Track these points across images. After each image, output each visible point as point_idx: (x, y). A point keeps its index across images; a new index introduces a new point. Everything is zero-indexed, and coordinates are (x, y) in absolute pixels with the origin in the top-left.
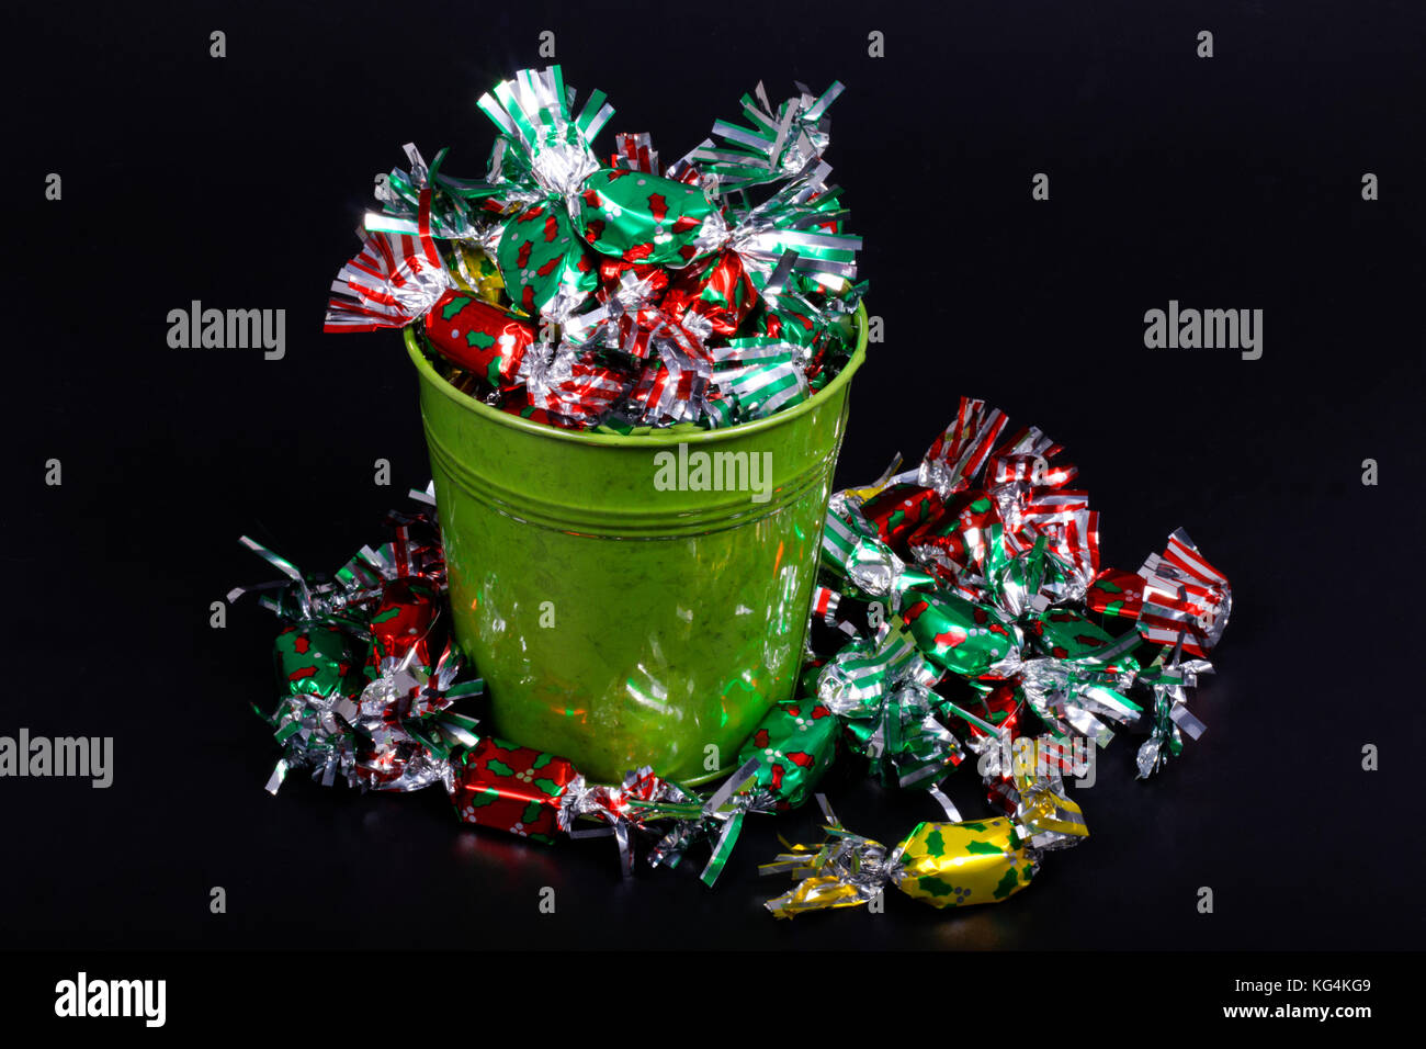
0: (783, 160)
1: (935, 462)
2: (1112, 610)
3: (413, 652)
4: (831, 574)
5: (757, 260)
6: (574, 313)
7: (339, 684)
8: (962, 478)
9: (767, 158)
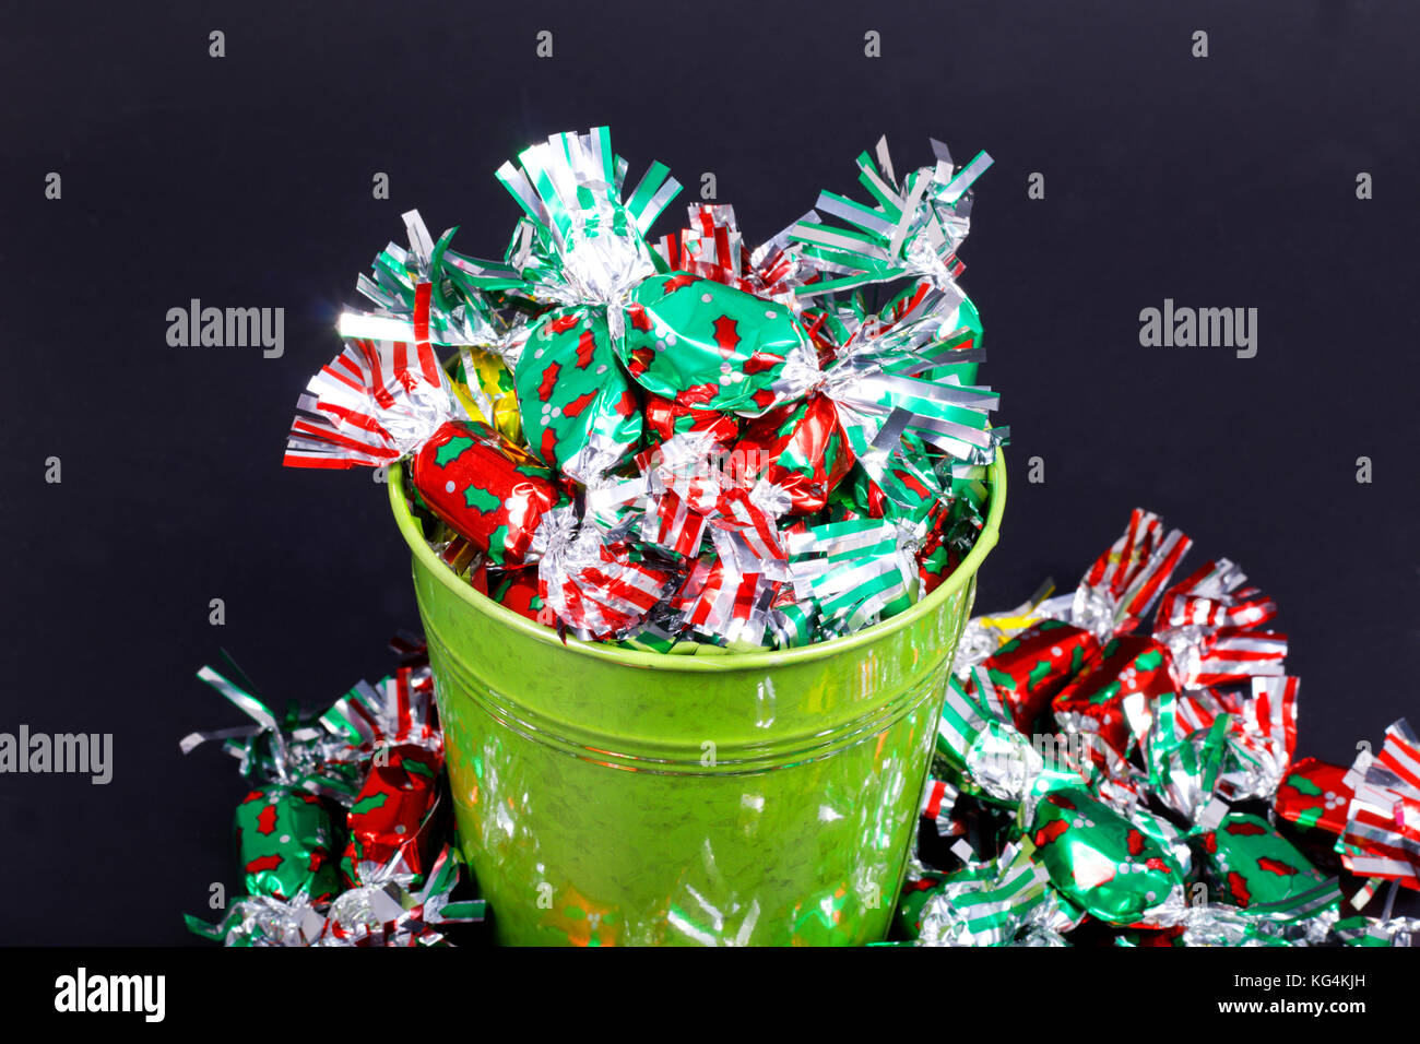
0: (907, 248)
1: (1095, 589)
2: (1307, 819)
3: (399, 855)
4: (948, 767)
5: (857, 411)
6: (606, 474)
7: (309, 882)
8: (1128, 616)
9: (887, 244)
